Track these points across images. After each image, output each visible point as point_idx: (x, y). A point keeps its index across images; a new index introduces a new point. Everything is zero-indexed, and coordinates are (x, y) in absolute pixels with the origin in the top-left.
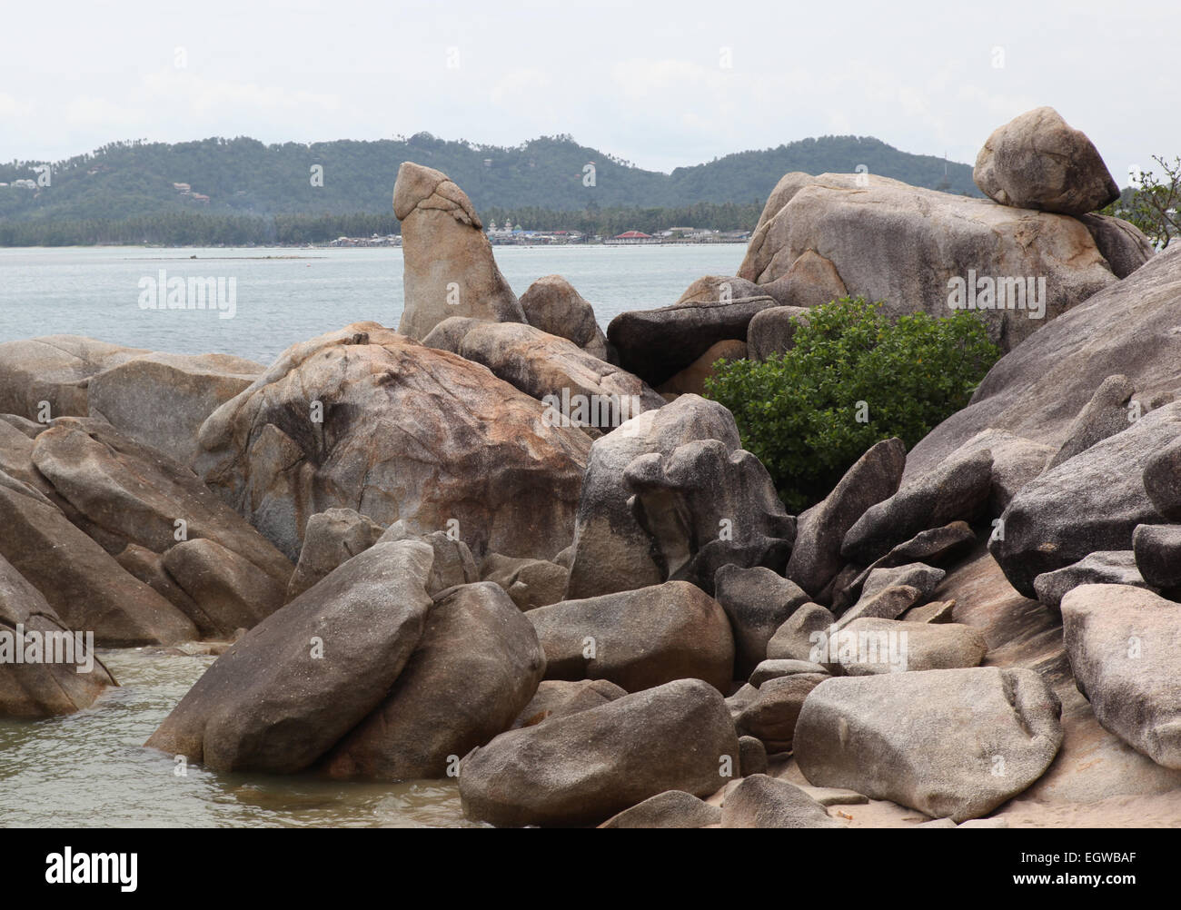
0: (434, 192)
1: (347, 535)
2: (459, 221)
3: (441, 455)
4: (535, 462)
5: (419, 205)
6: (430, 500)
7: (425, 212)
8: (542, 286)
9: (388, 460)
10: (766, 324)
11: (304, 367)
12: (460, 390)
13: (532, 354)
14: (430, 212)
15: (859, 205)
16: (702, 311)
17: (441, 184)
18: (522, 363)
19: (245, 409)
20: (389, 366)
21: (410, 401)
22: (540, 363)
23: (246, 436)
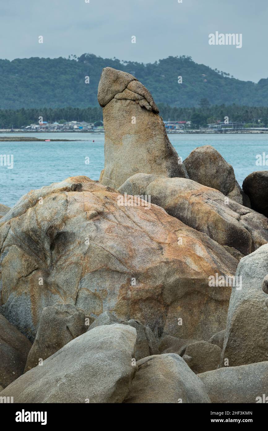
0: (126, 87)
1: (69, 321)
2: (143, 108)
3: (131, 267)
5: (115, 97)
6: (124, 298)
7: (119, 101)
8: (199, 153)
9: (96, 271)
11: (37, 206)
12: (145, 223)
13: (194, 199)
14: (123, 101)
17: (131, 83)
20: (95, 206)
21: (109, 230)
22: (198, 206)
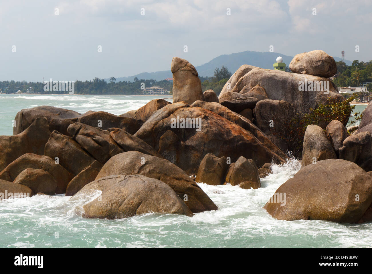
0: (186, 65)
2: (193, 74)
4: (248, 141)
5: (180, 69)
7: (182, 71)
9: (211, 140)
11: (175, 113)
12: (219, 120)
14: (184, 71)
15: (273, 73)
17: (188, 63)
18: (224, 114)
20: (203, 114)
21: (211, 123)
22: (230, 113)
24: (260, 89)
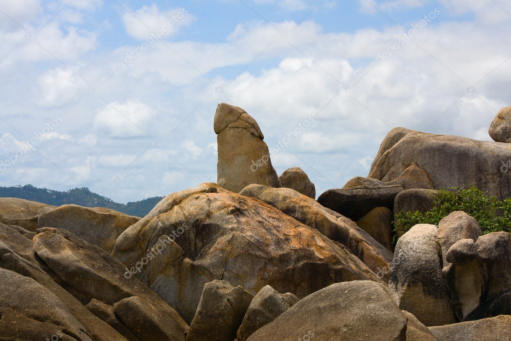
0: (239, 118)
1: (229, 294)
2: (253, 134)
3: (268, 253)
4: (320, 259)
5: (229, 126)
6: (262, 279)
7: (232, 129)
8: (291, 172)
9: (238, 256)
10: (404, 198)
11: (183, 204)
12: (271, 219)
13: (302, 204)
14: (236, 129)
15: (442, 141)
16: (369, 191)
17: (243, 114)
18: (297, 209)
19: (147, 227)
20: (234, 204)
21: (247, 223)
22: (307, 208)
23: (146, 243)
24: (417, 171)
